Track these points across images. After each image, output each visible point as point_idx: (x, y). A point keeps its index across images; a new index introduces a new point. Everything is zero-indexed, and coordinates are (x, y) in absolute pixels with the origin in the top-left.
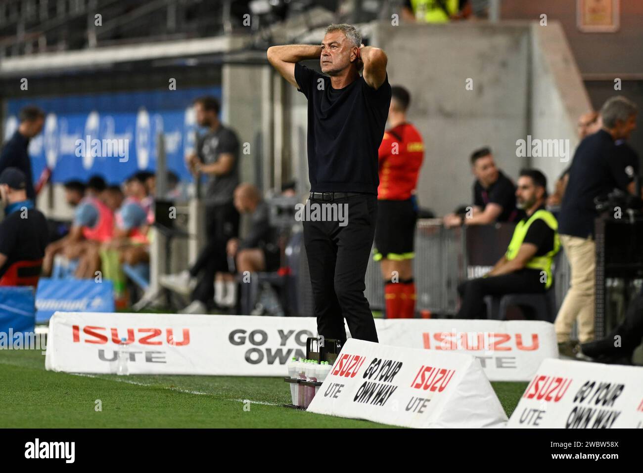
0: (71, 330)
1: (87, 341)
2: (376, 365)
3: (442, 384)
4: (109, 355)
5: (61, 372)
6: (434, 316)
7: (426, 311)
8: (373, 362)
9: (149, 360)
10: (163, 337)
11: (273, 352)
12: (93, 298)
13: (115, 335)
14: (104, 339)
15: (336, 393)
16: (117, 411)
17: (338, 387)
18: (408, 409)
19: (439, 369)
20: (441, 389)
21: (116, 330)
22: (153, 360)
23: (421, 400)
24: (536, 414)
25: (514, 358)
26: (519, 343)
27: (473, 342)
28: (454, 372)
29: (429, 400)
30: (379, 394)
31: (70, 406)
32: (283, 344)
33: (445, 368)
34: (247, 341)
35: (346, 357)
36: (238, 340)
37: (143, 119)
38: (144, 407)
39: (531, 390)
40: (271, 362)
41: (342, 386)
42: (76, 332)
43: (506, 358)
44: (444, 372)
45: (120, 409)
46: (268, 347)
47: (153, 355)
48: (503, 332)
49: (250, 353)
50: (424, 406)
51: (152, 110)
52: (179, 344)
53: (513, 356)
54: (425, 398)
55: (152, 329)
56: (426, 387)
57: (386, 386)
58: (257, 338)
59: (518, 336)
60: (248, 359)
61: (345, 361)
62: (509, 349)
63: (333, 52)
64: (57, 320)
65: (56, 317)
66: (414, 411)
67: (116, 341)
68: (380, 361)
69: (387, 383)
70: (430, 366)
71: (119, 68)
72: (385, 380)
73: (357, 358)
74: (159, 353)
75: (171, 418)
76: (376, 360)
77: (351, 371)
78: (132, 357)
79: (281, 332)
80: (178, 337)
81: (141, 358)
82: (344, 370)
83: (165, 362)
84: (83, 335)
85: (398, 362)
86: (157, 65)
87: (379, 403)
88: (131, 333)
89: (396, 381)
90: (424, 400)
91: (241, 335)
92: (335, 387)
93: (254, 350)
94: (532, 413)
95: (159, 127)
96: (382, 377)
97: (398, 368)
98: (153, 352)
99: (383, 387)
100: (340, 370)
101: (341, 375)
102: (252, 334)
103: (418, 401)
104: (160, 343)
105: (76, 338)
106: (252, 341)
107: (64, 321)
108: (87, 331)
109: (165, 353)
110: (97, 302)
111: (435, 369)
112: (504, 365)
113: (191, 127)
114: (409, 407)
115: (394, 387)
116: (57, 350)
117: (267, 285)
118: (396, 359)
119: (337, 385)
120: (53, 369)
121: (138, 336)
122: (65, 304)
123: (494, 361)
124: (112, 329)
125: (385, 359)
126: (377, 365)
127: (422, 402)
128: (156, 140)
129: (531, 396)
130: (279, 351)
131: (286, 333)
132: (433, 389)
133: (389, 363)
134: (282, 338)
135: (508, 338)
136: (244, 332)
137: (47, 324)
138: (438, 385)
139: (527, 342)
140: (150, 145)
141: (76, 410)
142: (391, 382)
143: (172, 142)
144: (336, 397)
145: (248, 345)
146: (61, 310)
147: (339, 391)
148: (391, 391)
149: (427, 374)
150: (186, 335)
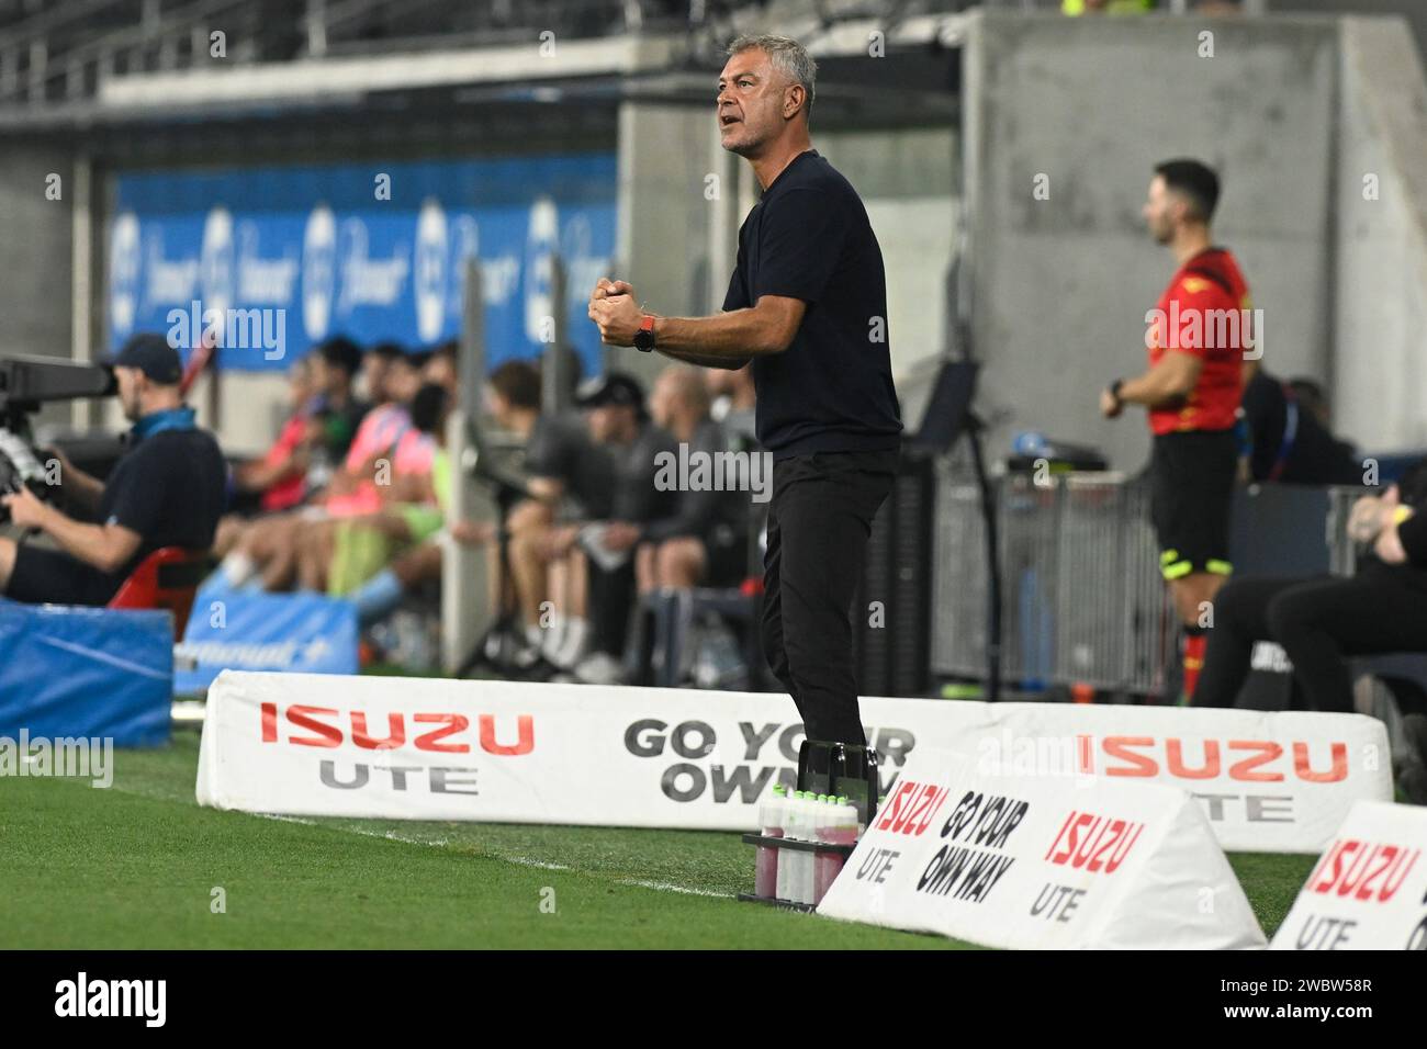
0: (258, 713)
1: (294, 740)
2: (970, 808)
3: (1114, 854)
4: (345, 773)
5: (233, 810)
6: (1102, 697)
7: (1083, 686)
8: (965, 801)
9: (437, 787)
10: (471, 735)
11: (728, 775)
12: (309, 640)
13: (359, 727)
14: (335, 735)
15: (881, 872)
16: (361, 903)
17: (886, 858)
18: (1035, 912)
19: (1109, 822)
20: (1112, 867)
21: (362, 715)
22: (449, 787)
23: (1065, 890)
24: (1335, 930)
25: (1290, 799)
26: (1302, 766)
27: (1194, 759)
28: (1142, 826)
29: (1081, 892)
30: (974, 875)
31: (251, 890)
32: (752, 755)
33: (1122, 818)
34: (668, 747)
35: (909, 787)
36: (648, 745)
37: (432, 225)
38: (422, 895)
39: (1323, 873)
40: (721, 798)
41: (896, 855)
42: (269, 717)
43: (1268, 798)
44: (1119, 827)
45: (365, 898)
46: (717, 763)
47: (448, 776)
48: (1265, 738)
49: (675, 776)
50: (1071, 905)
51: (452, 206)
52: (510, 751)
53: (1287, 794)
54: (1075, 886)
55: (448, 715)
56: (1079, 862)
57: (989, 858)
58: (691, 740)
59: (1300, 749)
60: (668, 789)
61: (905, 797)
62: (1279, 778)
63: (743, 96)
64: (225, 689)
65: (220, 682)
66: (1049, 916)
67: (364, 742)
68: (980, 798)
69: (992, 850)
70: (1089, 813)
71: (378, 102)
72: (988, 843)
73: (932, 791)
74: (463, 770)
75: (486, 923)
76: (970, 795)
77: (917, 821)
78: (399, 780)
79: (746, 727)
80: (507, 735)
81: (418, 782)
82: (902, 819)
83: (475, 793)
84: (285, 727)
85: (1019, 802)
86: (464, 97)
87: (973, 897)
88: (397, 723)
89: (1013, 846)
90: (1073, 892)
91: (654, 732)
92: (880, 857)
93: (684, 768)
94: (1325, 927)
95: (470, 245)
96: (982, 835)
97: (1018, 817)
98: (448, 770)
99: (984, 860)
100: (894, 817)
101: (896, 829)
102: (681, 731)
103: (1059, 894)
104: (464, 749)
105: (270, 732)
106: (679, 747)
107: (241, 692)
108: (293, 717)
109: (476, 770)
110: (318, 649)
111: (1099, 820)
112: (1266, 814)
113: (542, 247)
114: (1039, 906)
115: (1006, 859)
116: (223, 761)
117: (713, 618)
118: (1014, 795)
119: (885, 853)
120: (213, 804)
121: (414, 730)
122: (243, 653)
123: (1242, 804)
124: (353, 714)
125: (990, 794)
126: (974, 808)
127: (1068, 896)
128: (462, 272)
129: (1324, 888)
130: (742, 772)
131: (758, 729)
132: (1094, 866)
133: (1000, 805)
134: (748, 741)
135: (1275, 751)
136: (660, 726)
137: (202, 698)
138: (1105, 857)
139: (1321, 762)
140: (448, 285)
141: (264, 899)
142: (1001, 846)
143: (498, 279)
144: (880, 880)
145: (670, 757)
146: (236, 667)
147: (888, 867)
148: (999, 869)
149: (1083, 831)
150: (526, 730)
